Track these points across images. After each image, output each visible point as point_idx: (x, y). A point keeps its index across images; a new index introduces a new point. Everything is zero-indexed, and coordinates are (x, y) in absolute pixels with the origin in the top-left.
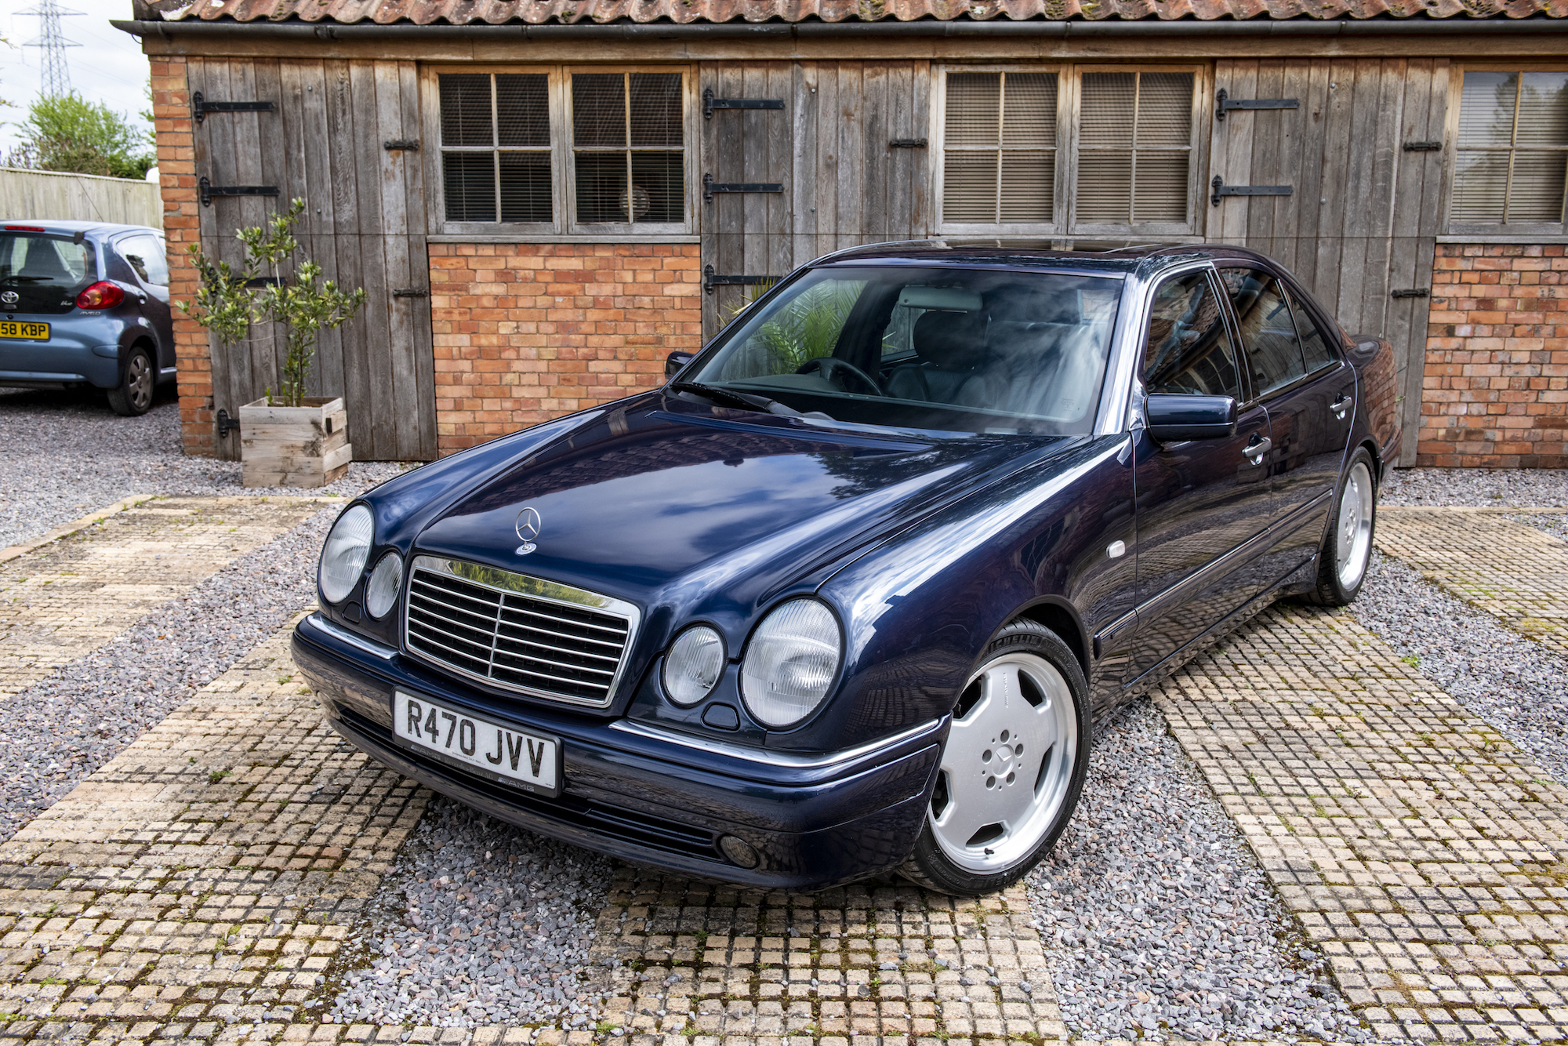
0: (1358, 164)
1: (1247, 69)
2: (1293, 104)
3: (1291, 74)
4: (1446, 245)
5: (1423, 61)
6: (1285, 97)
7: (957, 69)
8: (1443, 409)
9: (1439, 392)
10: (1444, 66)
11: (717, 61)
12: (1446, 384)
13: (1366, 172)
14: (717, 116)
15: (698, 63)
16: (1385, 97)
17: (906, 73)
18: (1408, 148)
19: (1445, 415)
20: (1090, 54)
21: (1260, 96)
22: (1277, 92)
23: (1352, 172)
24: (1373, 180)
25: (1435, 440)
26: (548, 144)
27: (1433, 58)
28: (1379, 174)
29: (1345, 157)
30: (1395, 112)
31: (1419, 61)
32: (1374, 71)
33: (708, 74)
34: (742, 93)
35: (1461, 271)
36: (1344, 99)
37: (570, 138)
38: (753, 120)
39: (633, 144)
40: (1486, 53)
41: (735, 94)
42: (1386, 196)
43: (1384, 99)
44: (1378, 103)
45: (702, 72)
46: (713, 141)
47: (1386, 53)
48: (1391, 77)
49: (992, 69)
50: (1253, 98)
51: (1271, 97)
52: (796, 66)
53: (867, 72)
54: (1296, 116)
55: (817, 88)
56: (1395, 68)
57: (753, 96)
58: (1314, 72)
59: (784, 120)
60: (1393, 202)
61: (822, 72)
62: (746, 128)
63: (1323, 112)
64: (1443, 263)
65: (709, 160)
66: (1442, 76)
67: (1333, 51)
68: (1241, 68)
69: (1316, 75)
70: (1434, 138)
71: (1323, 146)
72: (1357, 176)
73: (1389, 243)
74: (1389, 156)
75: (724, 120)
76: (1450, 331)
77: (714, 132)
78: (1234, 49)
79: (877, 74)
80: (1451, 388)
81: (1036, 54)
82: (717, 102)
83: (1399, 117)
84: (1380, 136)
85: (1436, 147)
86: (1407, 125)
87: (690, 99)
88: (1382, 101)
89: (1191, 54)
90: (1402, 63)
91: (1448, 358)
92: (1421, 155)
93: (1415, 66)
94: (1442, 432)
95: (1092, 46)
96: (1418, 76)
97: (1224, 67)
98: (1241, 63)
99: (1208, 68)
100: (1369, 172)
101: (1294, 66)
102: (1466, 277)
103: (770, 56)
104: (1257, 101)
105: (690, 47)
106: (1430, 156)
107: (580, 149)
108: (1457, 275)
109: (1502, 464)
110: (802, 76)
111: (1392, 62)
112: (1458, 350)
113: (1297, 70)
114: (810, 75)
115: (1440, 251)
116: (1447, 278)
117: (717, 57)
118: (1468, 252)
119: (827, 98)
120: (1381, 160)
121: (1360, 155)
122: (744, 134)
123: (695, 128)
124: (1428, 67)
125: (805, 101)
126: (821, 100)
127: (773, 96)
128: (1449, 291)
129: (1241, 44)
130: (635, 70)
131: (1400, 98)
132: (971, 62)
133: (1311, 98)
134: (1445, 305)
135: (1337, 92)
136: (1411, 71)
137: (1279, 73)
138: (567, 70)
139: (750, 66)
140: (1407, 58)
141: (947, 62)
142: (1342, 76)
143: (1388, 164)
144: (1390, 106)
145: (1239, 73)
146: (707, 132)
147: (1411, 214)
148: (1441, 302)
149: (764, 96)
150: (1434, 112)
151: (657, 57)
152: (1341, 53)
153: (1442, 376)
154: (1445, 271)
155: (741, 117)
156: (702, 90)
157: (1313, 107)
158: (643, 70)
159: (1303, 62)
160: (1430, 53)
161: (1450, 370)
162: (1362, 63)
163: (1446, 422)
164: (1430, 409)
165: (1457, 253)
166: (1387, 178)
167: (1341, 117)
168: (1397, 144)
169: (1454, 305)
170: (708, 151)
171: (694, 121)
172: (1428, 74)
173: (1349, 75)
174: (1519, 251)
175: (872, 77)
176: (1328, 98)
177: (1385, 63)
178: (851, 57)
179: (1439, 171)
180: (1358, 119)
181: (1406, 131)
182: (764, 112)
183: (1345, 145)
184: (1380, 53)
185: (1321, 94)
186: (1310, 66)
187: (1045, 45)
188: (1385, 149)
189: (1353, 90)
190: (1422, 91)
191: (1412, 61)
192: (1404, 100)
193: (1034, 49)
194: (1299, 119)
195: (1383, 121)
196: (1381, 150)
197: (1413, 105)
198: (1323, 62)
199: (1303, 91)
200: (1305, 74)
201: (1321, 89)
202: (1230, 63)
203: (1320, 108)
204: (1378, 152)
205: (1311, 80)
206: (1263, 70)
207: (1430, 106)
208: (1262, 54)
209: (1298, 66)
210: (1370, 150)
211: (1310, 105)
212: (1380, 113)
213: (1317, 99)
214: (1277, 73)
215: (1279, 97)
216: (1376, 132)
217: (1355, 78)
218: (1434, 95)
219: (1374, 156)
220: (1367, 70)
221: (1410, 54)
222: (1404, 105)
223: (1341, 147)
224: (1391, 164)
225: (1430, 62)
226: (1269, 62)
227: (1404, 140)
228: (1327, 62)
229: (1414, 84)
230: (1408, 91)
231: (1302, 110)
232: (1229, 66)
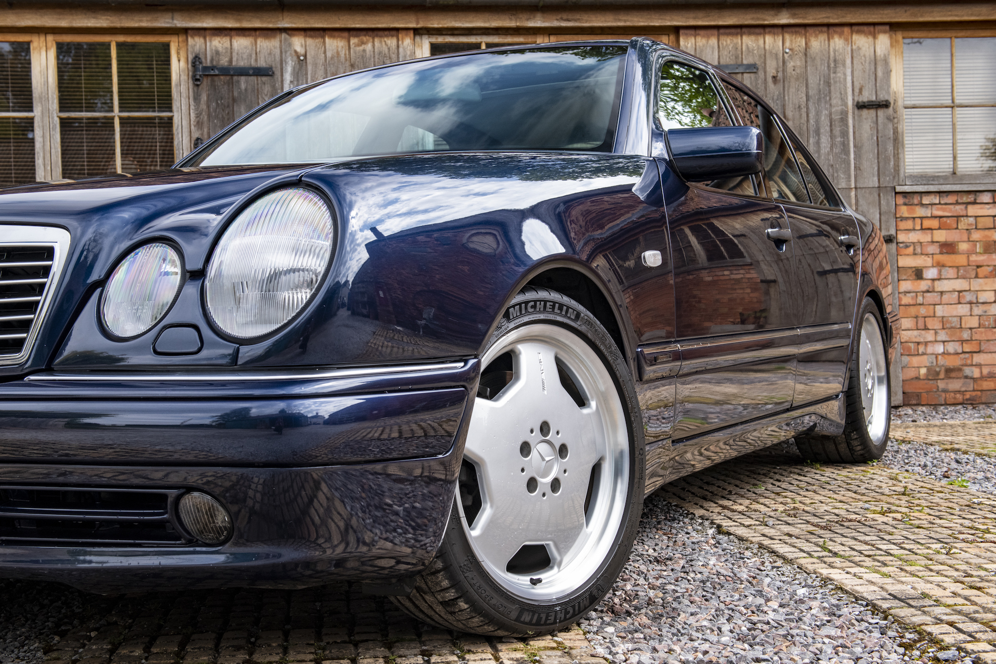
0: (817, 122)
1: (708, 37)
2: (752, 69)
3: (748, 42)
4: (905, 194)
5: (865, 28)
6: (745, 62)
7: (440, 40)
8: (921, 349)
9: (916, 333)
10: (885, 32)
11: (205, 29)
12: (921, 325)
13: (825, 128)
14: (206, 82)
15: (185, 31)
16: (835, 61)
17: (392, 42)
18: (861, 106)
19: (924, 354)
20: (564, 24)
21: (722, 62)
22: (737, 57)
23: (812, 129)
24: (832, 136)
25: (917, 378)
26: (32, 111)
27: (874, 24)
28: (837, 131)
29: (804, 115)
30: (845, 74)
31: (862, 28)
32: (823, 37)
33: (196, 43)
34: (231, 61)
35: (922, 218)
36: (798, 63)
37: (54, 104)
38: (243, 86)
39: (122, 108)
40: (921, 19)
41: (224, 62)
42: (846, 151)
43: (835, 63)
44: (829, 66)
45: (190, 40)
46: (203, 106)
47: (832, 21)
48: (838, 43)
49: (473, 39)
50: (716, 63)
51: (732, 62)
52: (284, 35)
53: (354, 41)
54: (756, 79)
55: (305, 56)
56: (841, 35)
57: (242, 64)
58: (769, 39)
59: (273, 87)
60: (852, 156)
61: (310, 41)
62: (236, 94)
63: (780, 75)
64: (904, 211)
65: (199, 124)
66: (883, 41)
67: (784, 19)
68: (703, 36)
69: (771, 42)
70: (882, 97)
71: (784, 106)
72: (818, 132)
73: (853, 193)
74: (844, 114)
75: (213, 87)
76: (918, 274)
77: (204, 98)
78: (694, 18)
79: (363, 43)
80: (926, 328)
81: (512, 24)
82: (206, 68)
83: (849, 79)
84: (833, 95)
85: (885, 105)
86: (856, 83)
87: (178, 67)
88: (832, 65)
89: (657, 23)
90: (847, 30)
91: (920, 299)
92: (872, 112)
93: (858, 32)
94: (923, 371)
95: (565, 17)
96: (862, 41)
97: (688, 35)
98: (702, 32)
99: (672, 37)
100: (828, 129)
101: (750, 34)
102: (927, 223)
103: (257, 24)
105: (177, 15)
106: (881, 113)
107: (65, 115)
108: (918, 221)
109: (983, 400)
110: (290, 45)
111: (838, 29)
112: (928, 291)
113: (753, 37)
114: (298, 43)
115: (900, 200)
116: (909, 224)
117: (205, 25)
118: (926, 200)
119: (315, 65)
120: (836, 117)
121: (818, 114)
122: (234, 100)
123: (184, 94)
124: (870, 33)
125: (294, 68)
126: (310, 68)
127: (262, 63)
128: (913, 237)
129: (701, 14)
130: (121, 38)
131: (848, 61)
132: (453, 31)
133: (768, 62)
134: (911, 249)
135: (791, 57)
136: (855, 37)
137: (738, 40)
138: (50, 38)
139: (239, 35)
140: (851, 25)
141: (429, 32)
142: (796, 42)
143: (844, 120)
144: (840, 69)
145: (701, 41)
146: (197, 98)
147: (870, 165)
148: (907, 247)
149: (253, 64)
150: (880, 74)
151: (144, 24)
152: (792, 21)
153: (916, 317)
154: (907, 219)
155: (231, 84)
156: (190, 58)
157: (771, 71)
158: (130, 39)
159: (757, 30)
160: (871, 20)
161: (923, 311)
162: (811, 30)
163: (925, 361)
164: (909, 348)
165: (916, 201)
166: (845, 134)
167: (797, 79)
168: (850, 103)
169: (919, 250)
170: (198, 116)
171: (183, 88)
172: (871, 39)
173: (800, 42)
174: (971, 198)
175: (359, 45)
176: (784, 62)
177: (832, 30)
178: (337, 26)
179: (890, 126)
180: (813, 80)
181: (857, 91)
182: (254, 78)
183: (803, 105)
184: (826, 21)
185: (777, 59)
186: (764, 34)
187: (521, 16)
188: (840, 108)
189: (806, 55)
190: (867, 54)
191: (855, 28)
192: (852, 63)
193: (511, 19)
194: (760, 81)
195: (835, 82)
196: (837, 109)
197: (860, 67)
198: (776, 30)
199: (760, 56)
200: (761, 41)
201: (776, 55)
202: (692, 32)
203: (778, 72)
204: (833, 110)
205: (767, 47)
206: (722, 38)
207: (876, 68)
208: (721, 23)
209: (754, 34)
210: (826, 109)
211: (768, 69)
212: (832, 75)
213: (774, 64)
214: (735, 40)
215: (739, 62)
216: (830, 92)
217: (806, 44)
218: (878, 58)
219: (831, 114)
220: (816, 36)
221: (853, 21)
222: (853, 67)
223: (799, 107)
224: (847, 121)
225: (872, 28)
226: (728, 31)
227: (856, 99)
228: (780, 30)
229: (859, 49)
230: (855, 55)
231: (761, 74)
232: (691, 35)
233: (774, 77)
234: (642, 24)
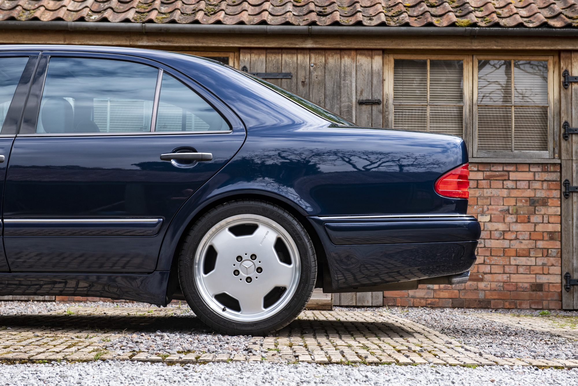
1: (259, 55)
2: (288, 76)
3: (286, 58)
5: (366, 52)
6: (283, 71)
10: (379, 55)
16: (345, 72)
18: (361, 103)
20: (161, 44)
21: (268, 71)
22: (278, 68)
27: (372, 50)
30: (351, 81)
31: (363, 52)
32: (337, 57)
36: (320, 73)
44: (340, 76)
47: (342, 46)
48: (347, 61)
50: (264, 72)
51: (275, 71)
54: (291, 83)
56: (349, 56)
58: (300, 57)
63: (307, 80)
66: (378, 61)
67: (309, 44)
68: (256, 54)
69: (302, 59)
70: (377, 96)
74: (350, 107)
78: (249, 42)
83: (354, 84)
84: (343, 95)
85: (378, 103)
86: (359, 88)
88: (343, 75)
89: (223, 45)
90: (353, 53)
92: (369, 107)
93: (361, 54)
95: (162, 39)
96: (363, 60)
97: (245, 53)
98: (255, 51)
99: (236, 53)
101: (287, 53)
104: (266, 74)
106: (375, 108)
109: (440, 305)
111: (347, 52)
113: (290, 56)
120: (344, 110)
121: (332, 107)
124: (369, 55)
129: (253, 40)
131: (354, 73)
133: (299, 72)
135: (315, 69)
136: (359, 57)
137: (279, 57)
140: (356, 50)
142: (318, 59)
143: (349, 112)
144: (348, 78)
145: (254, 57)
150: (375, 82)
152: (315, 46)
157: (301, 78)
159: (293, 51)
160: (368, 47)
162: (329, 52)
167: (319, 83)
168: (354, 100)
172: (369, 59)
173: (321, 59)
176: (310, 72)
177: (343, 53)
179: (381, 117)
180: (329, 85)
181: (359, 92)
183: (322, 101)
184: (338, 46)
185: (305, 70)
186: (297, 54)
187: (133, 38)
188: (347, 103)
189: (325, 68)
190: (367, 69)
191: (360, 52)
192: (356, 74)
193: (126, 40)
194: (293, 84)
195: (344, 86)
196: (345, 104)
197: (362, 77)
198: (305, 52)
199: (294, 68)
200: (295, 58)
201: (305, 67)
202: (249, 51)
203: (305, 78)
204: (342, 105)
205: (299, 62)
206: (268, 55)
207: (372, 78)
208: (266, 46)
209: (290, 53)
210: (338, 104)
211: (299, 76)
212: (342, 82)
213: (303, 73)
214: (277, 57)
215: (280, 71)
216: (340, 93)
217: (325, 61)
218: (374, 72)
219: (340, 107)
220: (332, 56)
221: (356, 47)
222: (356, 77)
223: (319, 102)
224: (352, 112)
225: (370, 52)
226: (272, 51)
227: (358, 98)
228: (308, 51)
229: (361, 65)
230: (358, 69)
231: (294, 79)
232: (248, 53)
233: (303, 82)
234: (213, 45)
